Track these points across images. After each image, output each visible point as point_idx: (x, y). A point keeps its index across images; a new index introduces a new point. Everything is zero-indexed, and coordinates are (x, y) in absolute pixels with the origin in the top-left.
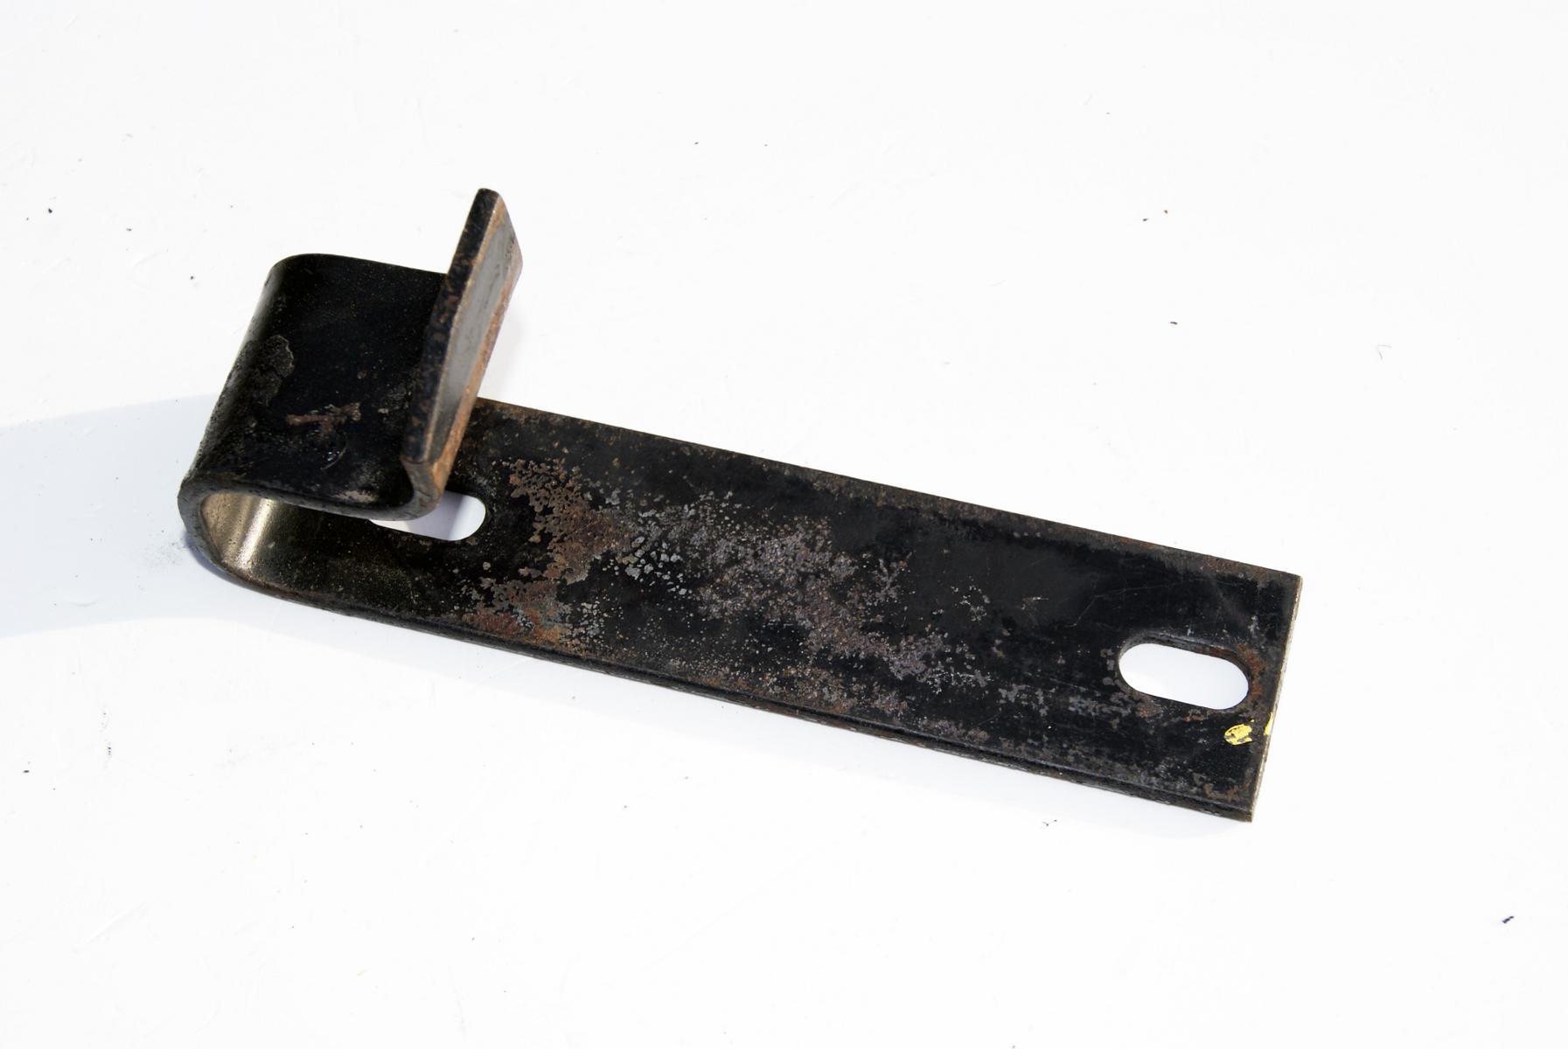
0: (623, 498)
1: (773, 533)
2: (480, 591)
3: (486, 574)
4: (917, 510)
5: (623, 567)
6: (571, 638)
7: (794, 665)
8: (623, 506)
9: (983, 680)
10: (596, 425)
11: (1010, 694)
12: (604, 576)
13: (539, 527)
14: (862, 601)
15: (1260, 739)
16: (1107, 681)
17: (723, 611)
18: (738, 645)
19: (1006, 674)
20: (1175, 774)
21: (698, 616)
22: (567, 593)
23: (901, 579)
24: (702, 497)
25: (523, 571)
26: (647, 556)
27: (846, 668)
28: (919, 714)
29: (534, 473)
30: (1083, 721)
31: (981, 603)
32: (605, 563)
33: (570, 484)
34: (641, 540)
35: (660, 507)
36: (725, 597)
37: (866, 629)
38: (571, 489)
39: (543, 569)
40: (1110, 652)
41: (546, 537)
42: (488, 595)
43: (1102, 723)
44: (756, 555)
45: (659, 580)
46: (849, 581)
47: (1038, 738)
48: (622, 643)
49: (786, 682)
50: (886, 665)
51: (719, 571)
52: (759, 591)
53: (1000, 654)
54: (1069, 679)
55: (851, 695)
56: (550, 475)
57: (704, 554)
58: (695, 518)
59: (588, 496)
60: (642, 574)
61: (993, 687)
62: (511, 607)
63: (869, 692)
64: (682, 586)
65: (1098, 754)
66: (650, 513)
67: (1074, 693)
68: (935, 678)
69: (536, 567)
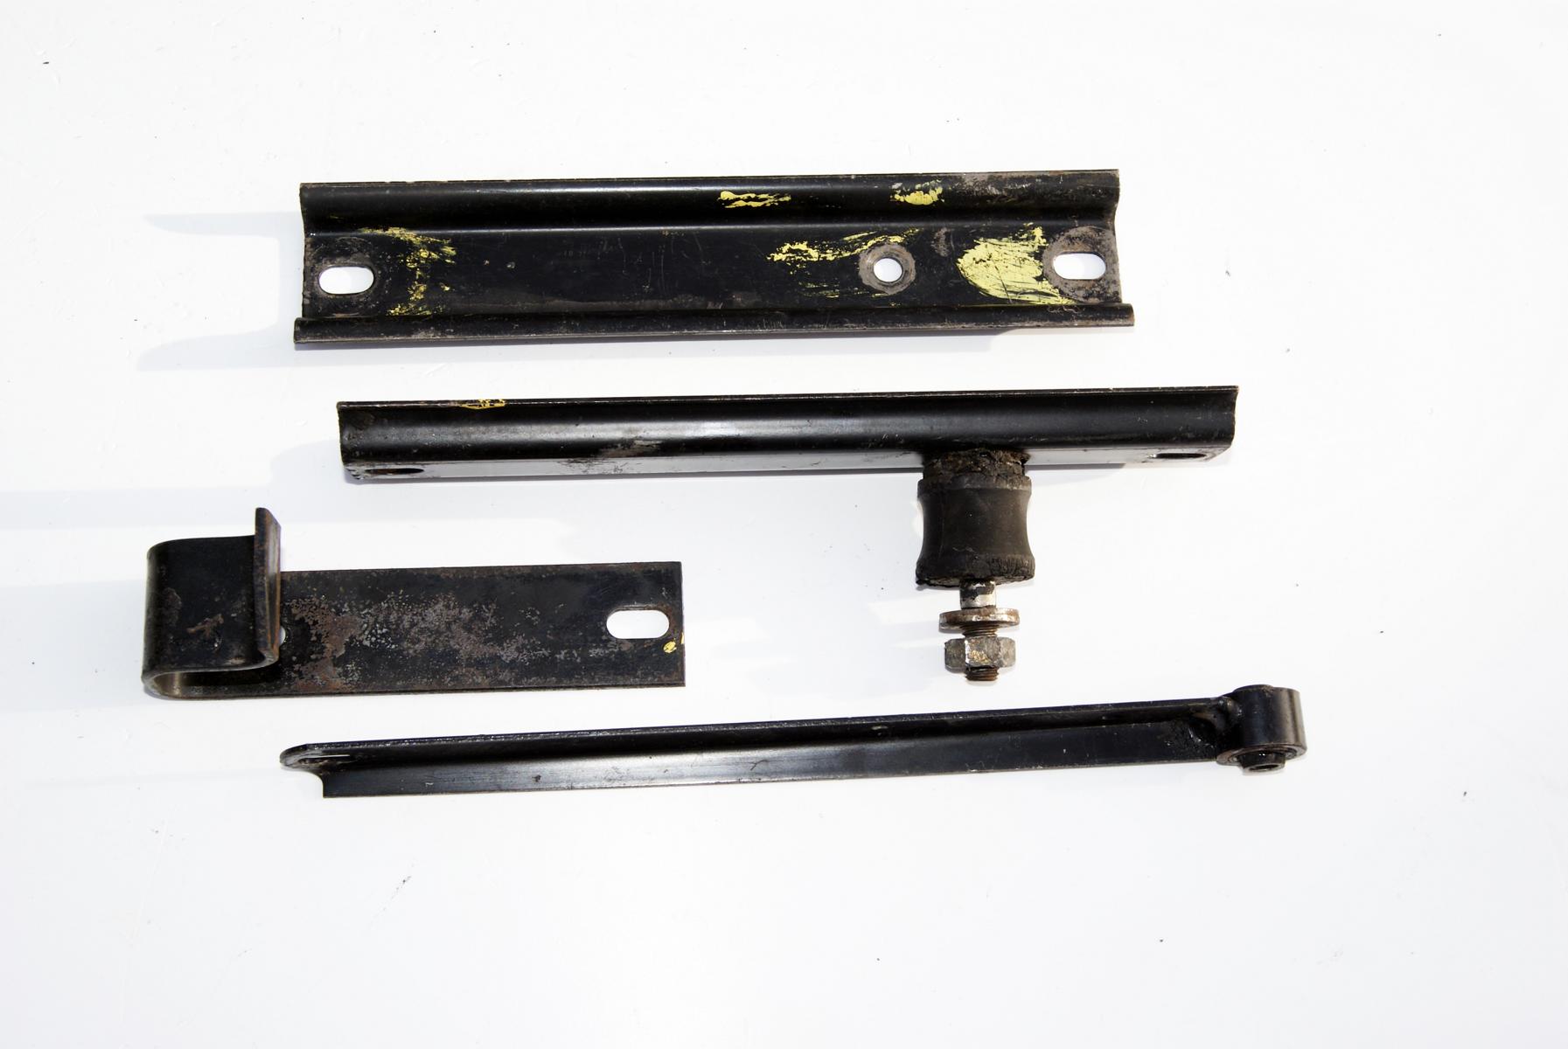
0: (350, 606)
1: (427, 606)
2: (295, 672)
3: (296, 663)
4: (494, 576)
5: (361, 642)
6: (346, 684)
7: (457, 669)
8: (351, 610)
9: (546, 652)
10: (325, 572)
11: (561, 656)
12: (353, 648)
13: (313, 632)
14: (479, 628)
15: (680, 648)
16: (604, 637)
17: (415, 651)
18: (428, 666)
19: (556, 648)
20: (646, 675)
21: (404, 657)
22: (339, 662)
23: (495, 613)
24: (389, 596)
25: (313, 657)
26: (370, 633)
27: (480, 664)
28: (522, 678)
29: (303, 605)
30: (598, 660)
31: (536, 615)
32: (351, 642)
33: (322, 606)
34: (366, 625)
35: (370, 606)
36: (414, 644)
37: (485, 643)
38: (324, 608)
39: (323, 653)
40: (602, 623)
41: (319, 636)
42: (299, 673)
43: (607, 657)
44: (423, 619)
45: (380, 643)
46: (471, 621)
47: (580, 674)
48: (371, 680)
49: (455, 678)
50: (500, 657)
51: (408, 632)
52: (430, 637)
53: (552, 638)
54: (586, 641)
55: (487, 677)
56: (311, 604)
57: (398, 625)
58: (388, 607)
59: (333, 610)
60: (371, 643)
61: (552, 655)
62: (313, 676)
63: (496, 674)
64: (392, 644)
65: (609, 674)
66: (366, 611)
67: (591, 647)
68: (524, 658)
69: (319, 653)
